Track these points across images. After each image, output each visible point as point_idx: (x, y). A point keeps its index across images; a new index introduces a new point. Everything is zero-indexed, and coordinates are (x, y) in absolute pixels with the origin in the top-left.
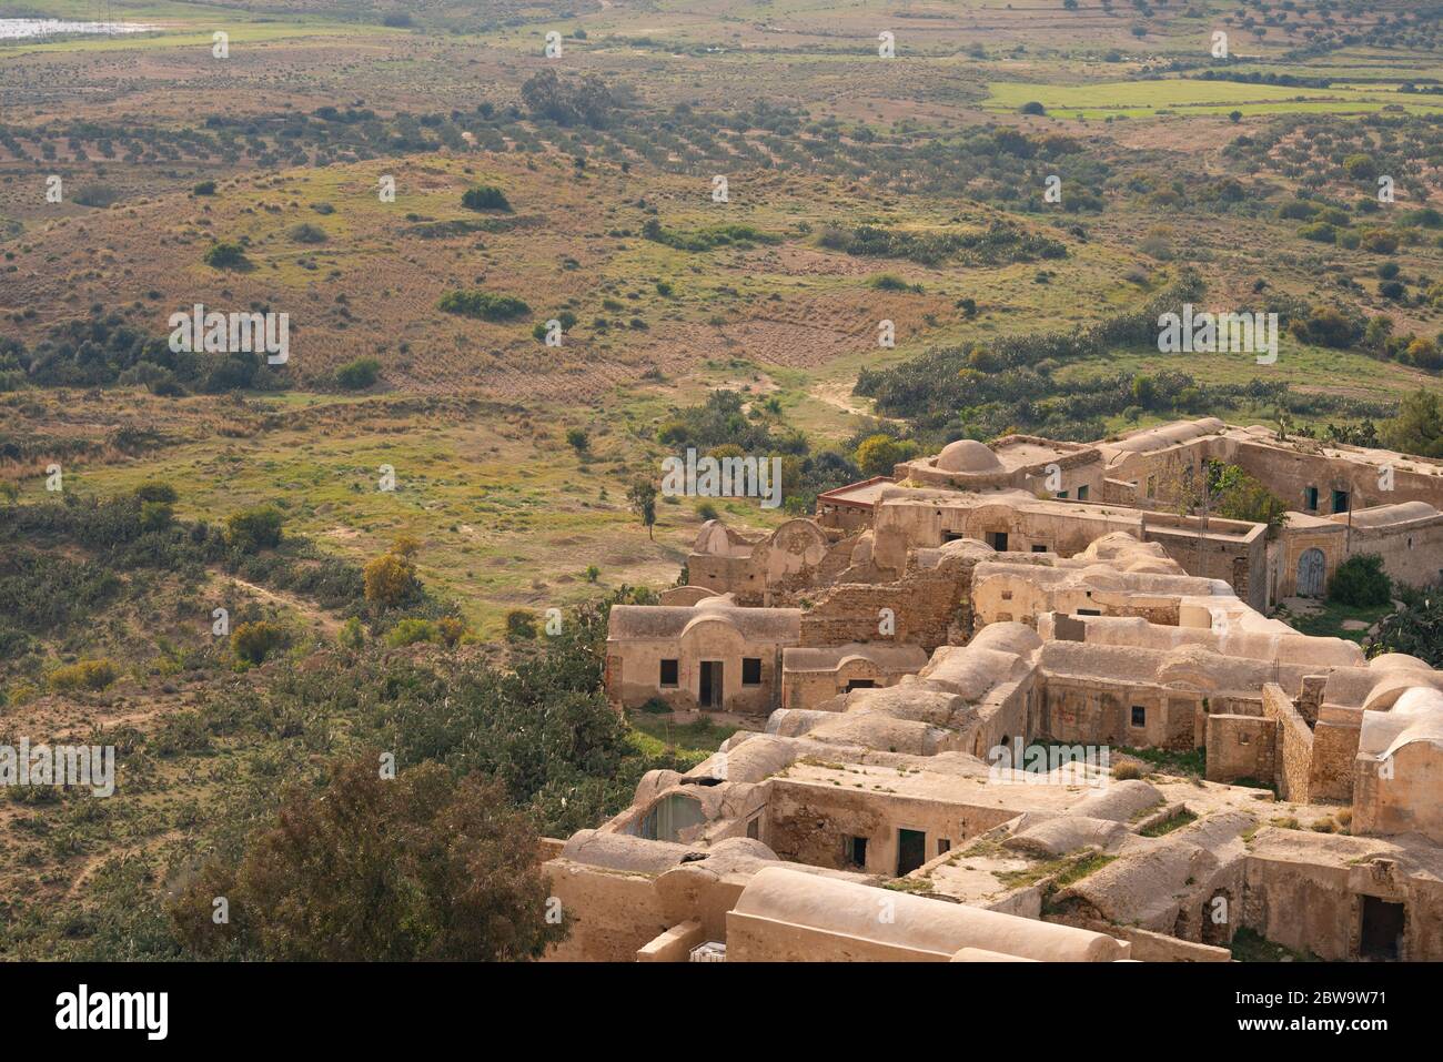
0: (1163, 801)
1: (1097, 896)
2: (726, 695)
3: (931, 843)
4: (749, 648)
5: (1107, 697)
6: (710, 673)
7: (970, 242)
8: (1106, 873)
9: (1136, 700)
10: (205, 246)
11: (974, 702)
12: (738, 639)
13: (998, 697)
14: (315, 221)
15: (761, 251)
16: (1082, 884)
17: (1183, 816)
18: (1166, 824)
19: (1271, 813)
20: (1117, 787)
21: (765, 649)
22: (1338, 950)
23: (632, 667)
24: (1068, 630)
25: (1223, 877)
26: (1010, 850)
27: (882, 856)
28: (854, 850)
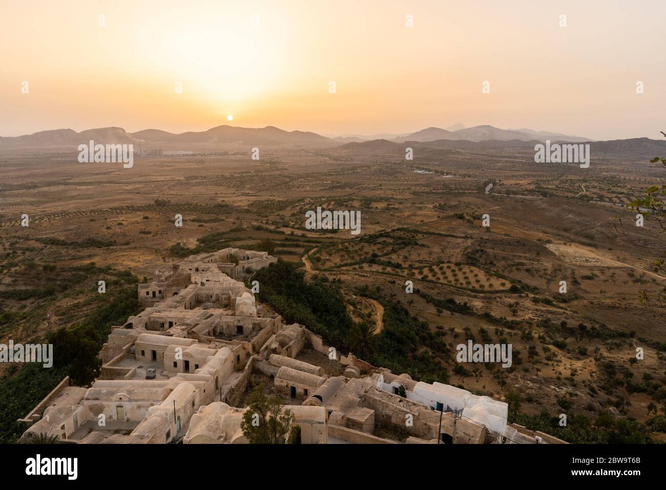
0: (208, 313)
1: (195, 331)
2: (156, 295)
3: (174, 323)
4: (159, 289)
5: (206, 294)
6: (154, 293)
7: (212, 220)
8: (197, 327)
9: (210, 294)
10: (106, 227)
11: (185, 298)
12: (157, 288)
13: (189, 297)
14: (122, 222)
16: (193, 329)
17: (212, 315)
18: (208, 317)
19: (225, 313)
20: (202, 311)
21: (162, 289)
22: (234, 333)
23: (142, 293)
24: (202, 284)
25: (216, 324)
26: (183, 325)
27: (167, 326)
28: (163, 325)
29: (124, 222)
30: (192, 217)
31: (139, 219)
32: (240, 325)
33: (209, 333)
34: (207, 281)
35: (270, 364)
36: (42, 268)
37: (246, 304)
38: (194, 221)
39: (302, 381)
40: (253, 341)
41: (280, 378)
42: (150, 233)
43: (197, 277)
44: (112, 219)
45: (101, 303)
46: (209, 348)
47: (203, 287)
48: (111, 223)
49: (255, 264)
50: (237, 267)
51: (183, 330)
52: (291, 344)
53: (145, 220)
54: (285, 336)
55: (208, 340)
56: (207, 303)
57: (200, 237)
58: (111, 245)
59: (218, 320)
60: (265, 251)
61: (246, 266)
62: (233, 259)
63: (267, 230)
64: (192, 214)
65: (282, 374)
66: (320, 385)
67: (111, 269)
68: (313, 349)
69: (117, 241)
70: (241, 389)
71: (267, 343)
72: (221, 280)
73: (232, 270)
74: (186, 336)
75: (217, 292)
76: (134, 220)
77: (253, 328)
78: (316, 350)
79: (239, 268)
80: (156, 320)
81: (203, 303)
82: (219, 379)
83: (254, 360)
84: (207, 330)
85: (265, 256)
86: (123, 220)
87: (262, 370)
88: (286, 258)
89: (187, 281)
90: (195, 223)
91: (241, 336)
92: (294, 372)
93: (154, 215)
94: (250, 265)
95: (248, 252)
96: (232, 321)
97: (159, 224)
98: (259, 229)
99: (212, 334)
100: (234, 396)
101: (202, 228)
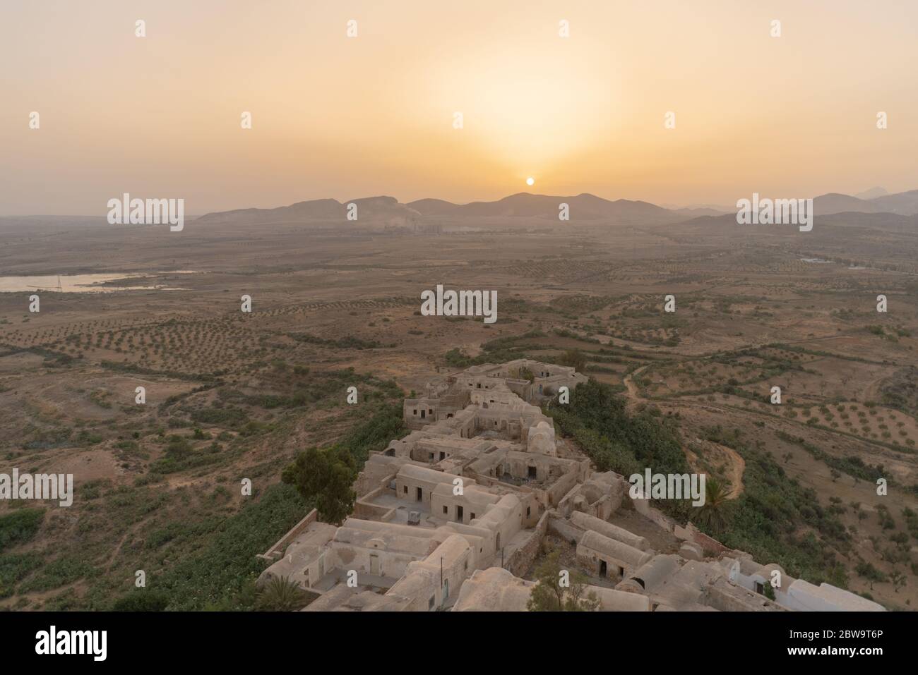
0: (491, 445)
1: (473, 468)
2: (426, 416)
3: (446, 455)
4: (430, 408)
5: (489, 420)
6: (423, 413)
8: (476, 463)
9: (495, 420)
10: (368, 323)
11: (462, 422)
12: (428, 406)
13: (468, 421)
14: (387, 317)
15: (465, 322)
16: (471, 466)
17: (495, 449)
18: (491, 451)
19: (513, 447)
20: (484, 442)
21: (433, 408)
22: (523, 477)
23: (408, 411)
24: (485, 405)
25: (502, 461)
26: (458, 457)
27: (437, 456)
28: (432, 455)
29: (390, 318)
31: (409, 315)
32: (533, 466)
33: (491, 473)
34: (492, 401)
35: (571, 524)
36: (292, 371)
37: (541, 437)
38: (477, 320)
39: (616, 554)
40: (549, 489)
41: (585, 546)
42: (421, 333)
43: (478, 396)
44: (376, 314)
45: (358, 420)
46: (490, 492)
47: (486, 409)
48: (375, 319)
49: (556, 383)
50: (532, 385)
51: (457, 464)
52: (603, 499)
53: (417, 316)
54: (595, 488)
55: (489, 482)
56: (490, 431)
57: (485, 342)
58: (374, 347)
59: (504, 456)
60: (571, 366)
61: (545, 385)
62: (527, 375)
63: (575, 337)
65: (588, 541)
66: (642, 564)
67: (372, 377)
68: (634, 510)
69: (382, 342)
70: (530, 554)
71: (569, 495)
72: (510, 402)
73: (525, 389)
74: (461, 473)
75: (503, 417)
76: (402, 315)
77: (551, 472)
78: (638, 513)
79: (535, 387)
80: (424, 448)
81: (484, 430)
82: (502, 537)
83: (549, 516)
84: (489, 469)
85: (571, 373)
86: (390, 316)
87: (560, 532)
88: (601, 379)
89: (465, 400)
90: (479, 323)
91: (532, 481)
92: (605, 540)
94: (549, 384)
95: (548, 367)
96: (523, 459)
97: (433, 322)
98: (564, 335)
99: (494, 474)
100: (520, 563)
101: (488, 329)
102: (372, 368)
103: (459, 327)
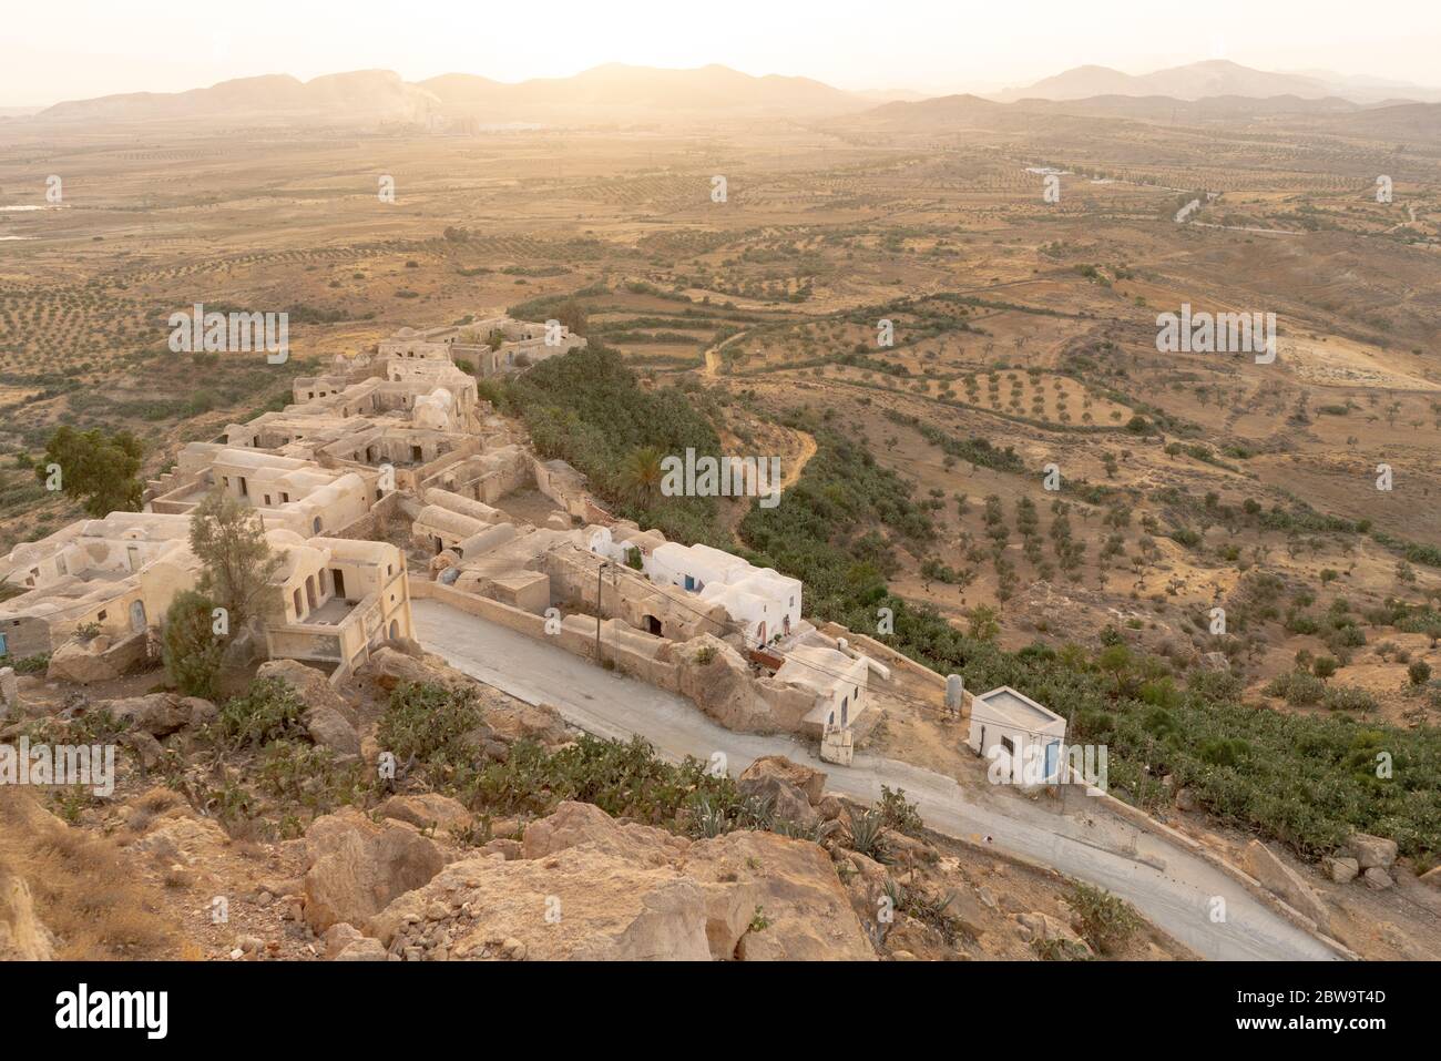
1: (328, 451)
4: (332, 388)
7: (547, 270)
8: (335, 444)
10: (330, 282)
11: (350, 399)
14: (363, 273)
16: (326, 448)
17: (371, 427)
18: (364, 429)
21: (337, 388)
22: (406, 460)
23: (300, 395)
25: (372, 441)
26: (313, 439)
29: (366, 273)
30: (506, 265)
31: (398, 267)
32: (416, 444)
34: (414, 373)
35: (421, 502)
36: (191, 360)
37: (429, 407)
38: (508, 272)
41: (423, 523)
42: (415, 295)
44: (345, 267)
46: (330, 475)
47: (397, 383)
48: (341, 275)
49: (534, 348)
50: (494, 353)
51: (308, 448)
52: (486, 476)
53: (410, 269)
54: (481, 463)
56: (394, 411)
57: (512, 304)
58: (337, 320)
59: (381, 434)
60: (564, 324)
61: (516, 352)
62: (496, 338)
63: (655, 293)
64: (508, 258)
65: (424, 516)
66: (474, 534)
67: (320, 364)
68: (537, 489)
69: (350, 312)
71: (442, 472)
72: (439, 373)
74: (309, 457)
76: (386, 268)
77: (438, 449)
79: (499, 355)
80: (277, 431)
86: (366, 270)
87: (409, 513)
90: (509, 276)
92: (446, 514)
93: (428, 258)
94: (526, 350)
96: (405, 437)
97: (436, 277)
98: (638, 290)
99: (362, 458)
101: (522, 287)
102: (323, 350)
103: (478, 284)
